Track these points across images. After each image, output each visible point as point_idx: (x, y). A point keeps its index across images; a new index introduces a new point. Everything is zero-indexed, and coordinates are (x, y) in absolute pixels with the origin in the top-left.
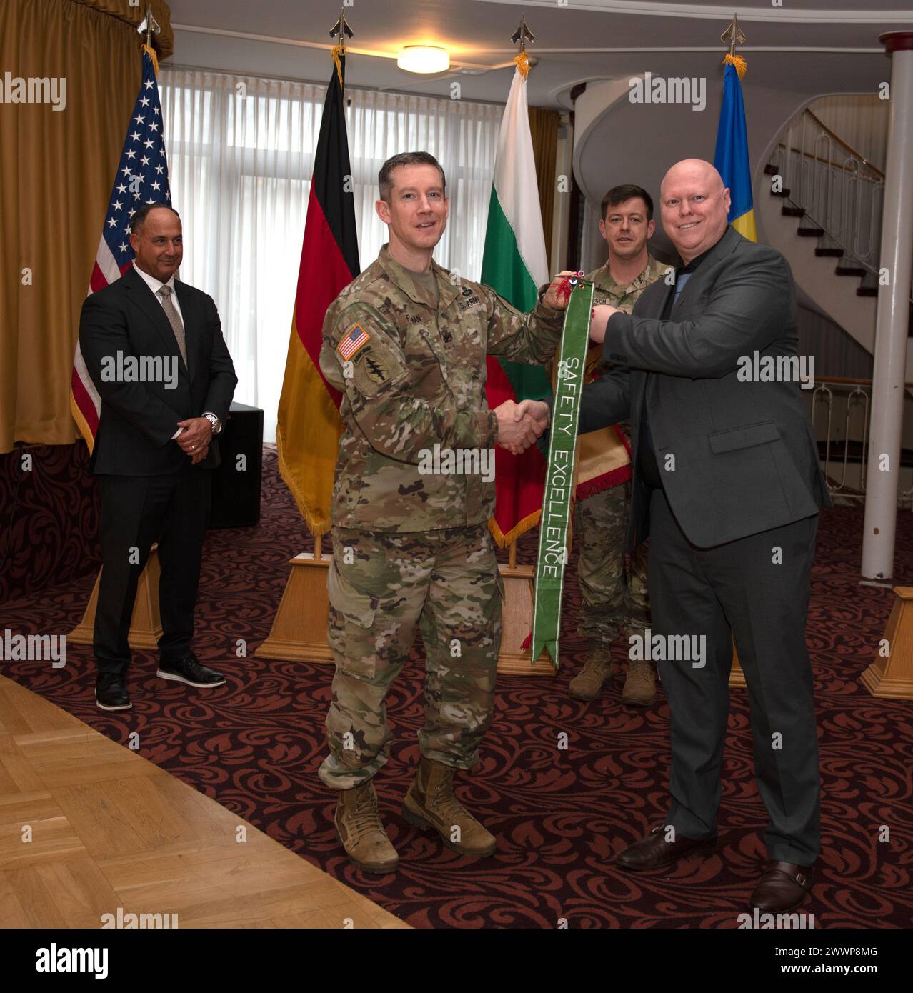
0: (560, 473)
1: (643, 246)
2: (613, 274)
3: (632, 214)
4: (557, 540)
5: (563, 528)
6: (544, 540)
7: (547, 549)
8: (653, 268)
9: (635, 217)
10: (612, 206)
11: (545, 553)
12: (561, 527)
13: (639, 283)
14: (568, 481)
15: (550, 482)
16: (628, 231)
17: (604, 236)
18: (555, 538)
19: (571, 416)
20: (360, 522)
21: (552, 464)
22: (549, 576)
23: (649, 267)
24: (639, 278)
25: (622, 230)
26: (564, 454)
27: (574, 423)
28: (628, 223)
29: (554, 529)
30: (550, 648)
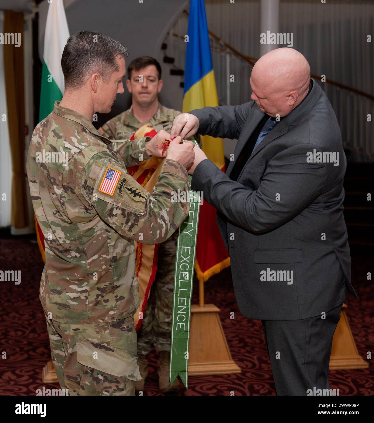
0: (185, 262)
1: (155, 98)
2: (136, 115)
3: (149, 76)
4: (185, 306)
5: (188, 297)
6: (176, 307)
7: (178, 312)
8: (162, 111)
9: (151, 78)
10: (136, 71)
11: (177, 314)
12: (187, 297)
13: (154, 121)
14: (191, 267)
15: (179, 267)
16: (147, 87)
17: (130, 90)
18: (183, 304)
19: (192, 224)
20: (122, 314)
21: (180, 256)
22: (180, 330)
23: (159, 111)
24: (154, 117)
25: (143, 87)
26: (188, 249)
27: (194, 228)
28: (147, 82)
29: (182, 298)
30: (182, 377)
